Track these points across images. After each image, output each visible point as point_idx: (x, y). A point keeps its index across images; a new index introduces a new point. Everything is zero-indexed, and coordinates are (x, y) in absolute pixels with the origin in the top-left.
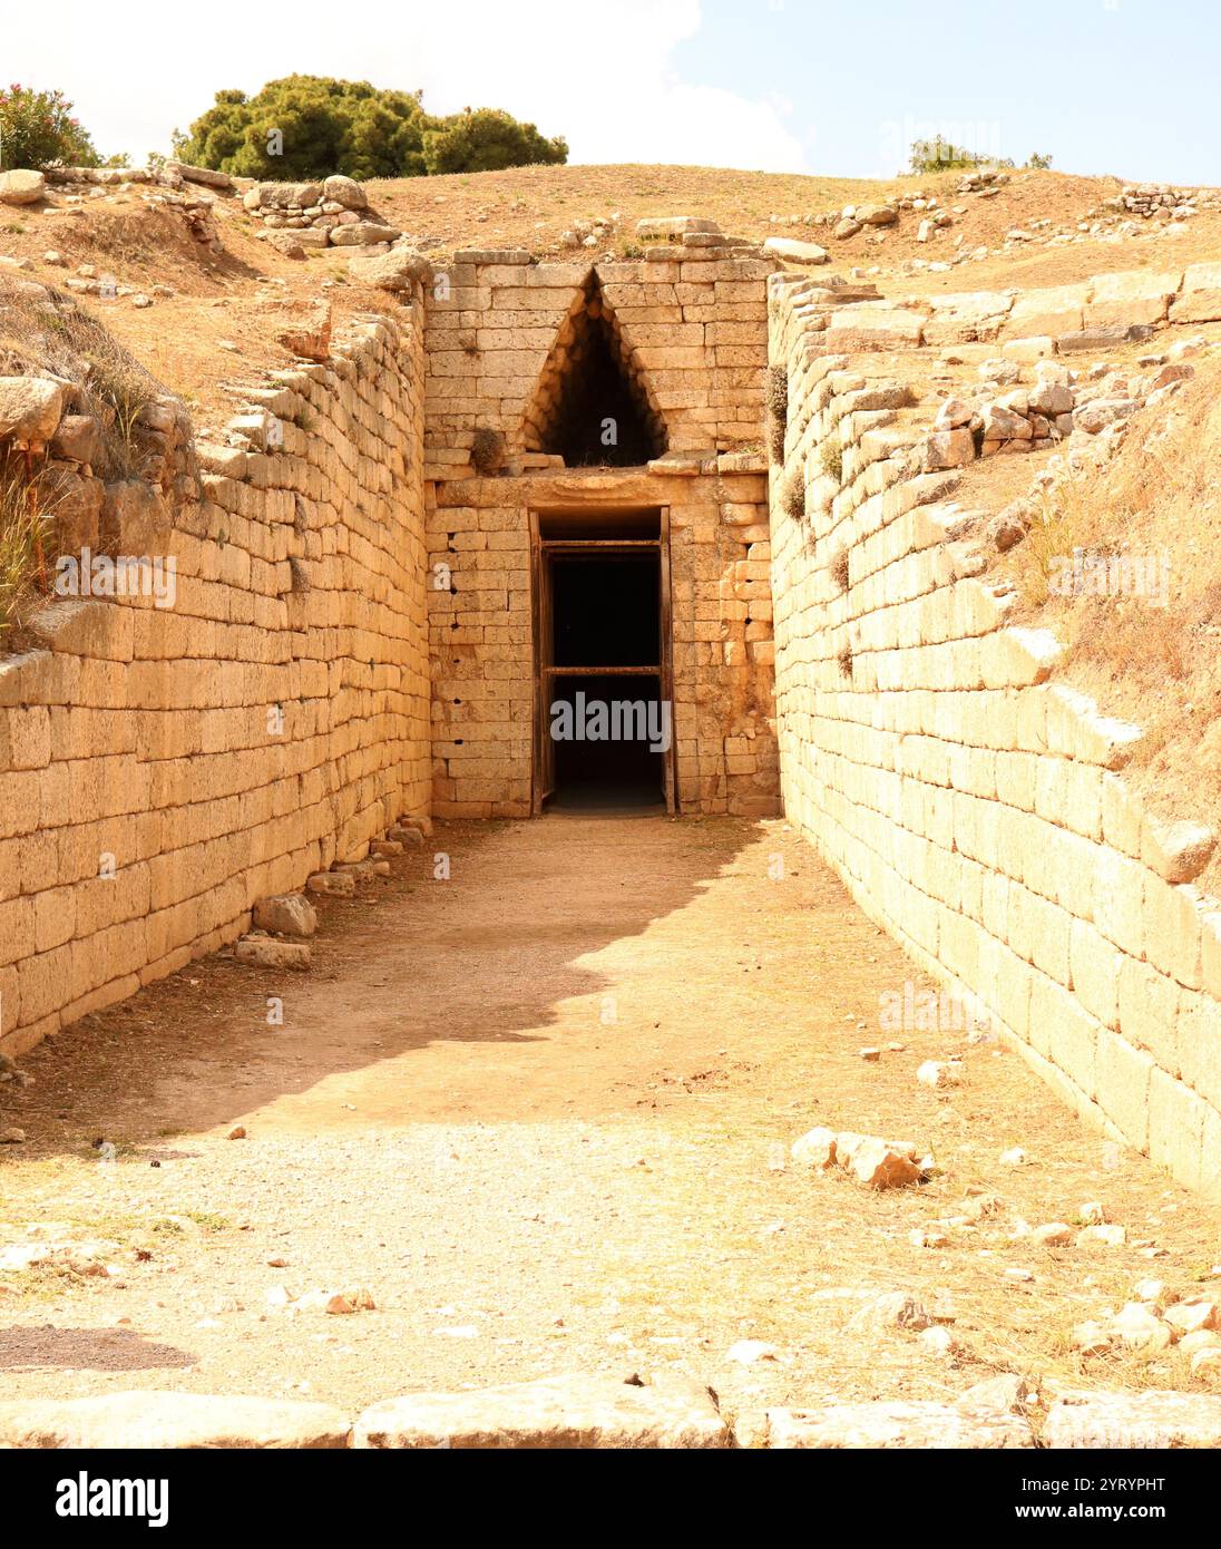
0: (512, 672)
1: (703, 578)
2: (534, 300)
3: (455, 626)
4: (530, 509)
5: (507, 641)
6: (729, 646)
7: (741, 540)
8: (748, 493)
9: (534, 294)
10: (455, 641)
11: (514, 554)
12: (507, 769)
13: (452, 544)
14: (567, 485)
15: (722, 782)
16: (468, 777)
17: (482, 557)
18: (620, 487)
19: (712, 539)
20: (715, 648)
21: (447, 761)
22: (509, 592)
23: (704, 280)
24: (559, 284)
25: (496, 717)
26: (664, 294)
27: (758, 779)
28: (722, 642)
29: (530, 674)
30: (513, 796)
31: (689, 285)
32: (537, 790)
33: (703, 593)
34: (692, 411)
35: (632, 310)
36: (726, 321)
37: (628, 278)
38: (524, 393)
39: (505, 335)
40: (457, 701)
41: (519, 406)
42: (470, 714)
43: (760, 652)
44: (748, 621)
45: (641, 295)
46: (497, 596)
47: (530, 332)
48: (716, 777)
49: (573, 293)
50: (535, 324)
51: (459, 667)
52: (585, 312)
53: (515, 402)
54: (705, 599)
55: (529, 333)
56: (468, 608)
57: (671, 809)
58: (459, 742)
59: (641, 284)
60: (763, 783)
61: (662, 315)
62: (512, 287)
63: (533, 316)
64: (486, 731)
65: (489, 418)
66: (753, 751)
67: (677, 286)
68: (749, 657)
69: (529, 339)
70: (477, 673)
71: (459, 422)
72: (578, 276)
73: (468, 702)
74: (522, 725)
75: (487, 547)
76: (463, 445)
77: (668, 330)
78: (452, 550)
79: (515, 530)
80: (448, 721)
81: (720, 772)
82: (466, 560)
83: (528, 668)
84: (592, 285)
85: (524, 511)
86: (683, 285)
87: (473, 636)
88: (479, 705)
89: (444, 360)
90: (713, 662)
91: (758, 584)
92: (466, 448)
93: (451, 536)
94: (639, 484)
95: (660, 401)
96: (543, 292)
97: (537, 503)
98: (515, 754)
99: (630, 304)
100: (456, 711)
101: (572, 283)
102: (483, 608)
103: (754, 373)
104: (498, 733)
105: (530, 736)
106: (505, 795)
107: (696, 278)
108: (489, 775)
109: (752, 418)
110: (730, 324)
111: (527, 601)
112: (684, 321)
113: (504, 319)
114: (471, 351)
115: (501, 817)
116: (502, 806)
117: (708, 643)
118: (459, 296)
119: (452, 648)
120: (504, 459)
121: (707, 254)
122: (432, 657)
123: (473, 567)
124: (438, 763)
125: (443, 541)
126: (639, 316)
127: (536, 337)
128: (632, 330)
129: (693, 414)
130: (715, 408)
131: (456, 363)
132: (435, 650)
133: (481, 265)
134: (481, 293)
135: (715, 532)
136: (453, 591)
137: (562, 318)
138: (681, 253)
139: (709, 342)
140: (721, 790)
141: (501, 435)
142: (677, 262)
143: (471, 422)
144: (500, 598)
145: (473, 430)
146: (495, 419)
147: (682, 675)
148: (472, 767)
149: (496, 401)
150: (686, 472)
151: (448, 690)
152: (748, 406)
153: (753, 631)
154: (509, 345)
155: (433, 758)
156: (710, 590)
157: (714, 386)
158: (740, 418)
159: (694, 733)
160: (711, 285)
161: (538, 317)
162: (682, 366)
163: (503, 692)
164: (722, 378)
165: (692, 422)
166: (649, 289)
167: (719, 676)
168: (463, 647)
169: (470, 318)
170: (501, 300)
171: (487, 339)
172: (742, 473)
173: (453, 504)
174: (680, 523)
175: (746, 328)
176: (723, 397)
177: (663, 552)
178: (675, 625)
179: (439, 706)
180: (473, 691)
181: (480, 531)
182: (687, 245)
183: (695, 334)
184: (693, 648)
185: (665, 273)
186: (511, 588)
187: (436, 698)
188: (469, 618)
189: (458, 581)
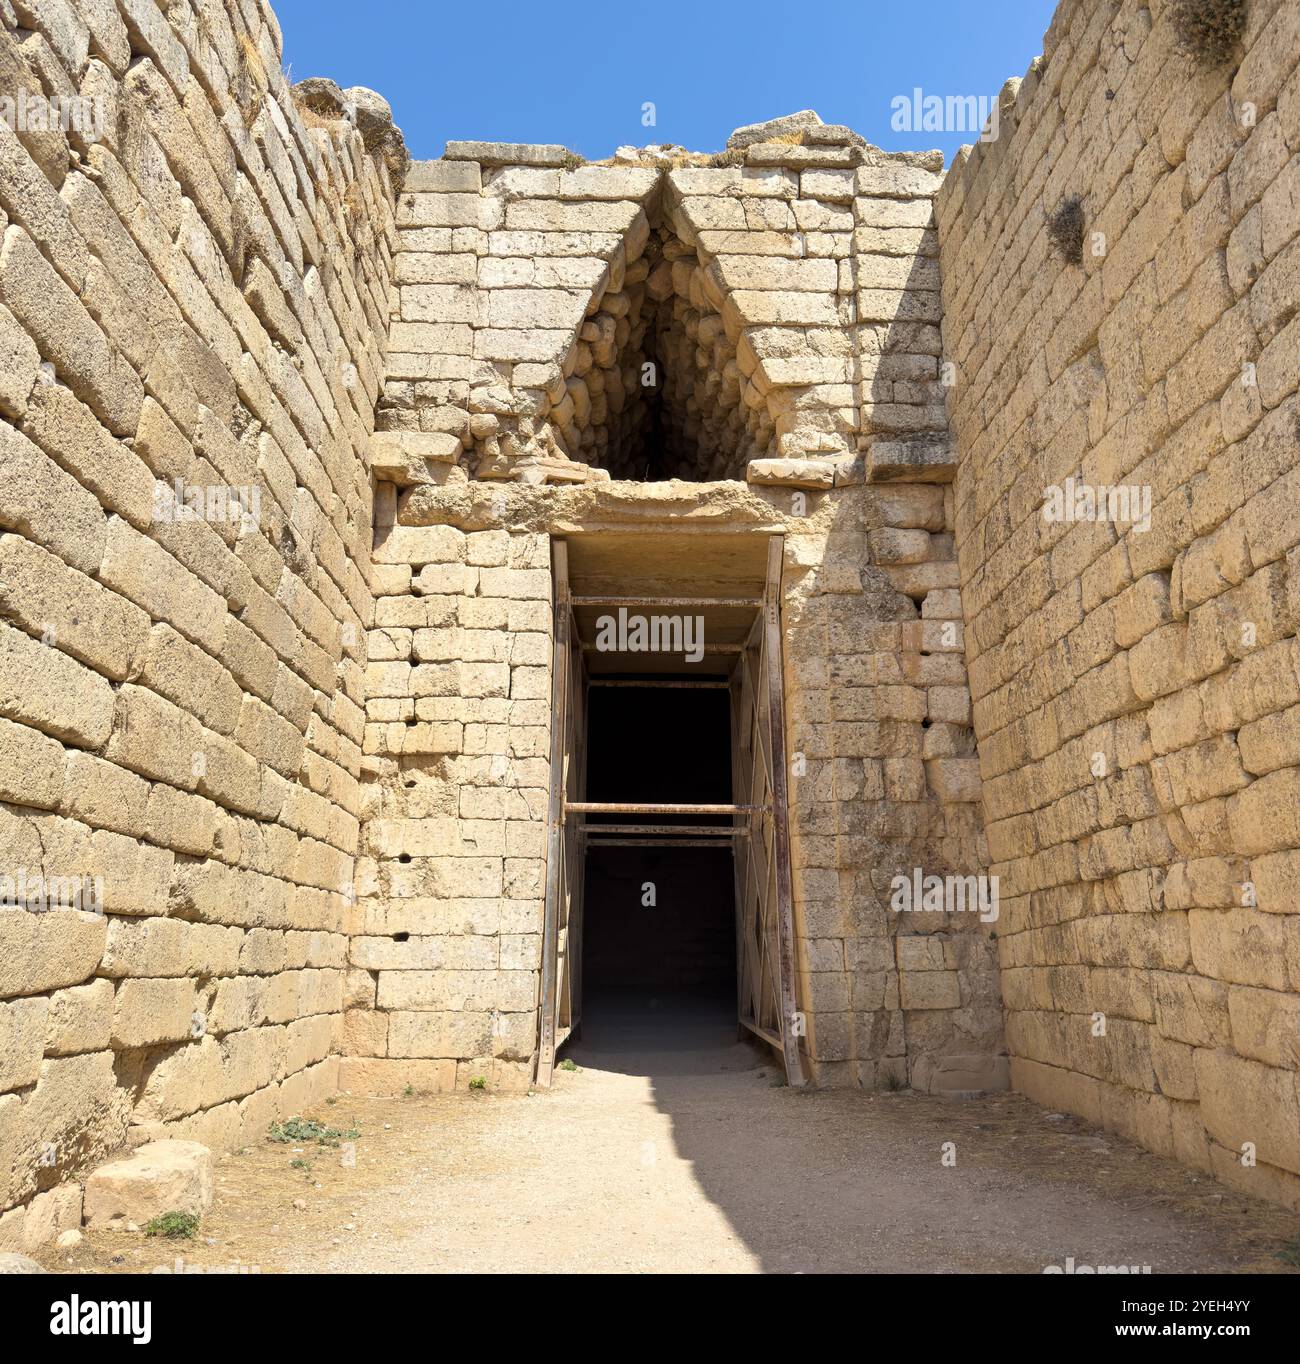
0: (513, 805)
1: (845, 648)
2: (571, 216)
3: (412, 721)
4: (555, 538)
5: (503, 748)
6: (895, 765)
7: (908, 587)
8: (917, 511)
9: (571, 210)
10: (410, 749)
11: (524, 605)
12: (492, 993)
13: (417, 582)
14: (615, 494)
15: (896, 1023)
16: (415, 1007)
17: (468, 609)
18: (703, 499)
19: (857, 585)
20: (872, 771)
21: (375, 974)
22: (513, 668)
23: (837, 194)
24: (613, 194)
25: (477, 890)
26: (777, 214)
27: (964, 1019)
28: (881, 759)
30: (498, 1049)
31: (814, 203)
32: (546, 1031)
33: (845, 673)
34: (819, 388)
35: (724, 234)
36: (874, 252)
37: (718, 188)
38: (550, 355)
39: (524, 266)
40: (405, 859)
41: (541, 375)
42: (428, 884)
43: (955, 778)
44: (927, 723)
45: (739, 212)
46: (490, 671)
47: (562, 263)
48: (882, 1014)
49: (635, 208)
50: (573, 250)
51: (414, 793)
53: (535, 367)
54: (850, 684)
55: (559, 263)
56: (437, 690)
57: (798, 1080)
58: (402, 937)
59: (739, 198)
60: (975, 1028)
61: (772, 243)
62: (537, 197)
63: (569, 240)
64: (460, 914)
65: (494, 391)
66: (952, 964)
67: (795, 203)
68: (928, 788)
69: (561, 272)
70: (445, 806)
71: (440, 391)
72: (641, 181)
73: (425, 859)
74: (525, 906)
75: (478, 591)
76: (446, 426)
77: (783, 265)
78: (417, 593)
79: (527, 567)
80: (384, 896)
81: (891, 1005)
82: (438, 609)
83: (541, 802)
84: (661, 204)
85: (543, 539)
86: (803, 203)
87: (443, 738)
88: (445, 866)
89: (422, 297)
90: (868, 793)
91: (942, 659)
92: (452, 432)
93: (417, 570)
94: (733, 495)
95: (768, 371)
96: (586, 206)
97: (567, 526)
98: (507, 961)
99: (722, 225)
100: (401, 875)
101: (631, 193)
102: (464, 692)
103: (917, 331)
104: (476, 920)
105: (537, 926)
106: (484, 1045)
107: (827, 191)
108: (456, 1003)
109: (918, 398)
110: (879, 258)
111: (543, 684)
112: (806, 256)
113: (523, 242)
114: (465, 286)
115: (478, 1087)
116: (477, 1069)
117: (857, 760)
118: (452, 207)
119: (403, 760)
120: (513, 458)
121: (842, 155)
122: (366, 776)
123: (452, 621)
124: (360, 981)
125: (402, 577)
126: (736, 242)
127: (573, 270)
128: (727, 264)
129: (821, 393)
130: (856, 383)
131: (443, 303)
132: (373, 764)
133: (490, 167)
134: (487, 207)
135: (862, 574)
136: (414, 661)
137: (615, 244)
138: (802, 153)
139: (847, 285)
140: (896, 1043)
141: (509, 419)
142: (794, 169)
143: (462, 390)
144: (497, 677)
145: (463, 404)
146: (500, 394)
147: (811, 817)
148: (423, 986)
149: (505, 366)
150: (813, 476)
151: (389, 837)
152: (910, 380)
153: (937, 740)
154: (529, 282)
155: (351, 967)
156: (858, 669)
157: (855, 353)
158: (898, 398)
159: (838, 928)
160: (845, 204)
161: (577, 241)
162: (804, 321)
163: (491, 839)
164: (867, 336)
165: (819, 407)
166: (752, 204)
167: (880, 820)
168: (425, 760)
169: (468, 238)
170: (518, 215)
171: (492, 273)
172: (908, 479)
173: (425, 519)
174: (801, 561)
175: (905, 266)
176: (870, 365)
177: (769, 618)
178: (797, 728)
179: (369, 864)
180: (435, 839)
181: (468, 564)
182: (811, 142)
183: (823, 274)
184: (830, 770)
185: (776, 183)
186: (517, 660)
187: (365, 850)
188: (439, 708)
189: (424, 643)
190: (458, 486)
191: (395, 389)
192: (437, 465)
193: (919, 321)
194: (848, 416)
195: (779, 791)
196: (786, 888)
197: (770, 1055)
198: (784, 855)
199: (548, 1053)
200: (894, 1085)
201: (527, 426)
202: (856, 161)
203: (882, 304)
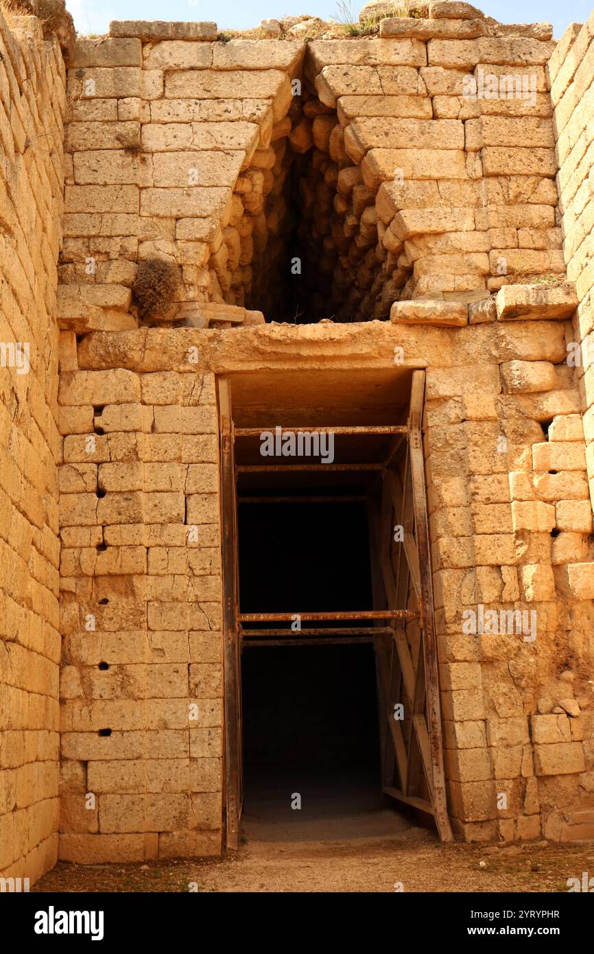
0: (193, 618)
1: (483, 470)
2: (223, 84)
3: (102, 546)
4: (218, 376)
5: (183, 568)
6: (529, 571)
7: (536, 413)
8: (543, 345)
9: (224, 78)
10: (102, 570)
11: (195, 439)
12: (185, 777)
13: (99, 421)
14: (274, 336)
15: (532, 788)
16: (121, 791)
17: (145, 443)
18: (354, 338)
19: (492, 413)
20: (508, 574)
21: (85, 764)
22: (188, 496)
23: (461, 62)
24: (261, 64)
25: (168, 691)
26: (408, 79)
27: (588, 781)
28: (518, 566)
29: (219, 623)
30: (193, 821)
31: (441, 69)
32: (231, 807)
33: (484, 493)
34: (452, 236)
35: (362, 99)
36: (496, 114)
37: (356, 58)
38: (210, 209)
39: (184, 131)
40: (104, 666)
41: (203, 228)
42: (125, 686)
43: (578, 578)
44: (555, 533)
45: (375, 79)
46: (168, 499)
47: (218, 127)
48: (521, 781)
49: (280, 77)
50: (226, 115)
51: (108, 611)
52: (287, 139)
53: (197, 221)
54: (488, 501)
56: (123, 518)
57: (446, 834)
58: (106, 733)
59: (374, 66)
61: (405, 107)
62: (192, 69)
63: (223, 106)
64: (150, 713)
65: (159, 244)
66: (577, 736)
67: (424, 70)
69: (217, 135)
70: (137, 620)
71: (114, 247)
72: (286, 52)
73: (122, 667)
74: (208, 704)
75: (153, 428)
76: (119, 278)
77: (414, 126)
78: (100, 431)
79: (196, 404)
80: (88, 698)
81: (527, 772)
82: (120, 446)
83: (216, 612)
85: (209, 379)
86: (432, 69)
87: (130, 561)
88: (139, 673)
89: (93, 162)
90: (506, 597)
91: (567, 476)
92: (125, 284)
93: (98, 410)
94: (381, 333)
95: (407, 221)
96: (236, 76)
97: (229, 366)
98: (196, 751)
99: (360, 90)
100: (101, 681)
101: (278, 62)
102: (146, 518)
103: (536, 184)
104: (169, 717)
105: (220, 722)
106: (181, 820)
107: (451, 59)
108: (155, 787)
109: (539, 244)
110: (500, 119)
111: (214, 510)
112: (435, 117)
113: (181, 109)
117: (495, 568)
118: (117, 78)
119: (97, 580)
120: (179, 305)
122: (65, 596)
123: (132, 456)
124: (72, 770)
125: (85, 417)
126: (373, 107)
127: (227, 133)
128: (366, 125)
129: (454, 240)
130: (485, 231)
131: (112, 166)
132: (70, 584)
133: (149, 42)
134: (149, 78)
135: (497, 402)
136: (101, 493)
137: (264, 109)
138: (429, 26)
139: (472, 144)
140: (532, 803)
142: (422, 39)
143: (132, 245)
144: (173, 504)
145: (133, 257)
146: (165, 247)
147: (457, 619)
148: (127, 773)
149: (169, 221)
150: (450, 316)
151: (88, 648)
152: (532, 227)
153: (564, 547)
154: (188, 145)
155: (62, 759)
156: (495, 487)
157: (483, 203)
158: (522, 244)
160: (468, 70)
161: (230, 107)
162: (436, 175)
163: (178, 647)
164: (493, 187)
165: (453, 252)
166: (386, 73)
168: (115, 580)
169: (132, 107)
170: (176, 85)
171: (156, 138)
172: (533, 316)
173: (104, 364)
174: (441, 393)
176: (496, 214)
177: (413, 443)
179: (73, 672)
180: (129, 649)
181: (144, 403)
182: (436, 16)
183: (451, 133)
184: (472, 577)
185: (406, 52)
186: (191, 489)
187: (68, 659)
188: (125, 534)
189: (108, 476)
190: (131, 333)
191: (73, 246)
192: (112, 314)
193: (538, 174)
194: (479, 260)
196: (434, 680)
201: (193, 278)
203: (505, 161)
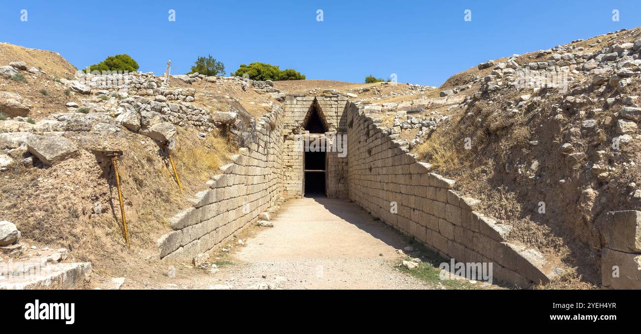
0: (299, 171)
2: (305, 103)
3: (288, 162)
5: (298, 165)
6: (339, 167)
12: (298, 189)
16: (290, 190)
20: (337, 167)
22: (299, 156)
24: (309, 100)
25: (296, 179)
26: (329, 102)
31: (333, 101)
35: (322, 105)
37: (322, 99)
38: (302, 120)
39: (299, 109)
40: (288, 176)
41: (302, 122)
42: (291, 178)
43: (345, 168)
44: (343, 162)
45: (324, 102)
48: (337, 191)
49: (312, 102)
51: (289, 170)
53: (300, 121)
55: (303, 109)
56: (291, 159)
57: (328, 197)
58: (289, 184)
60: (345, 192)
61: (328, 106)
62: (301, 101)
64: (294, 182)
67: (331, 101)
68: (343, 169)
70: (293, 171)
71: (290, 125)
72: (313, 98)
73: (290, 176)
74: (301, 181)
77: (329, 109)
78: (288, 148)
80: (286, 180)
83: (302, 170)
84: (315, 101)
87: (292, 164)
88: (293, 177)
89: (288, 113)
92: (291, 129)
95: (327, 121)
98: (299, 186)
100: (288, 178)
101: (312, 100)
102: (294, 159)
104: (296, 182)
105: (302, 183)
106: (297, 194)
108: (294, 190)
109: (344, 125)
110: (340, 108)
111: (302, 158)
112: (332, 107)
113: (299, 106)
114: (293, 112)
115: (297, 198)
116: (297, 196)
117: (335, 166)
118: (291, 102)
119: (288, 166)
120: (298, 131)
121: (336, 96)
122: (284, 168)
123: (292, 151)
124: (285, 188)
125: (287, 146)
126: (324, 106)
127: (305, 110)
128: (323, 109)
129: (334, 124)
130: (337, 123)
131: (290, 114)
132: (285, 166)
133: (295, 97)
134: (295, 102)
136: (288, 155)
137: (310, 106)
138: (331, 95)
139: (337, 111)
140: (338, 194)
141: (298, 127)
142: (331, 97)
143: (293, 124)
144: (297, 157)
145: (293, 126)
146: (297, 124)
147: (330, 172)
148: (291, 188)
149: (297, 121)
151: (287, 174)
152: (343, 123)
153: (344, 164)
154: (300, 111)
157: (337, 119)
158: (342, 125)
159: (333, 183)
160: (337, 101)
161: (305, 106)
162: (332, 115)
163: (297, 174)
164: (339, 118)
165: (333, 126)
166: (326, 101)
167: (338, 172)
168: (290, 166)
169: (293, 106)
170: (299, 103)
171: (296, 110)
173: (289, 139)
175: (343, 109)
176: (339, 121)
178: (330, 163)
179: (285, 177)
180: (292, 174)
181: (294, 144)
182: (332, 94)
183: (334, 110)
184: (333, 167)
185: (328, 99)
187: (284, 175)
188: (291, 161)
189: (289, 154)
190: (292, 135)
191: (285, 124)
192: (290, 133)
193: (344, 116)
194: (336, 127)
195: (328, 168)
196: (328, 179)
197: (327, 196)
198: (328, 176)
199: (303, 195)
200: (337, 198)
201: (300, 128)
202: (338, 96)
203: (340, 114)
